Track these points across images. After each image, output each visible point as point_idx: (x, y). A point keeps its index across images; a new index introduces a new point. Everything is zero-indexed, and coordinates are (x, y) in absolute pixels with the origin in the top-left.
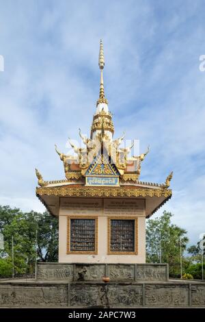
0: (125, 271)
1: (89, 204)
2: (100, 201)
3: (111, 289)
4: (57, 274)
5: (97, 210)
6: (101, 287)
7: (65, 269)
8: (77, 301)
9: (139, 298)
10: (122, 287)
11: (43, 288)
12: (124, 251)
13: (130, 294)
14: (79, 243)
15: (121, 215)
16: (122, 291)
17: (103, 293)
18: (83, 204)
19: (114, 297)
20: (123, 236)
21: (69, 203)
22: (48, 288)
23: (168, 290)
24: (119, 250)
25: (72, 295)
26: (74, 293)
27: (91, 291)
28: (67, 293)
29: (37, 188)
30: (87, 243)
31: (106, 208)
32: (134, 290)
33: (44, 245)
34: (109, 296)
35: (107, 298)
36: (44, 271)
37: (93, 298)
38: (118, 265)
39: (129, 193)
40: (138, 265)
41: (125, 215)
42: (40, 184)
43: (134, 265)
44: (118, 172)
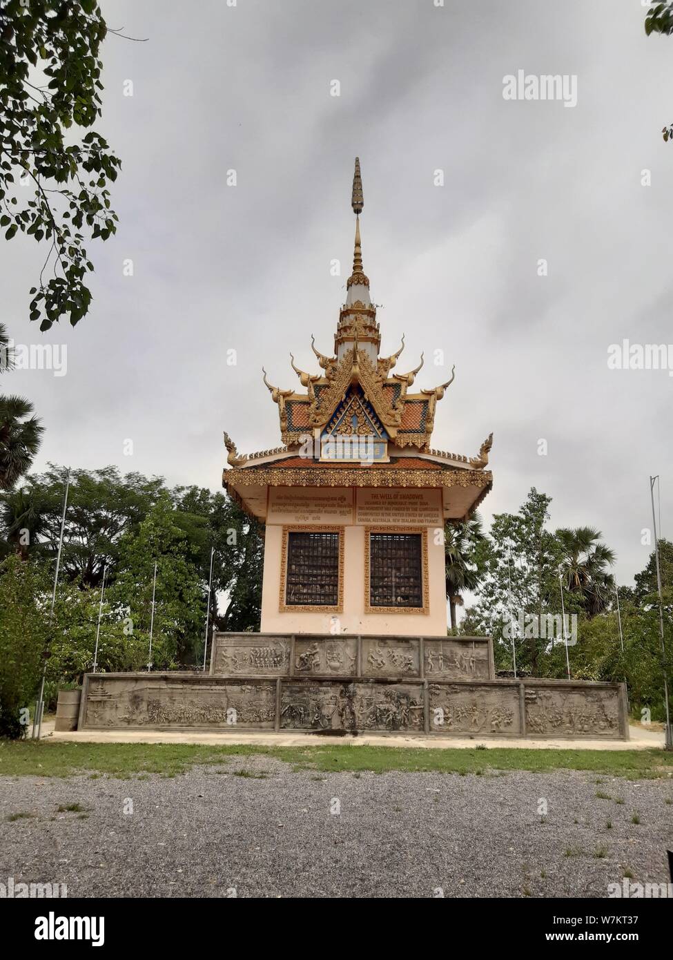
0: (399, 652)
1: (328, 499)
2: (348, 494)
3: (361, 691)
4: (256, 659)
5: (342, 513)
6: (341, 687)
7: (272, 647)
8: (293, 718)
9: (417, 713)
10: (382, 689)
11: (229, 688)
12: (399, 605)
13: (399, 705)
14: (304, 585)
15: (392, 524)
16: (382, 698)
17: (345, 700)
18: (314, 499)
19: (367, 711)
20: (398, 569)
21: (287, 498)
22: (236, 688)
23: (476, 696)
24: (390, 604)
25: (283, 704)
26: (287, 700)
27: (321, 696)
28: (275, 701)
29: (225, 470)
30: (322, 586)
31: (361, 508)
32: (406, 696)
33: (223, 585)
34: (356, 707)
35: (353, 713)
36: (230, 652)
37: (325, 712)
38: (383, 640)
39: (405, 478)
40: (427, 640)
41: (400, 524)
42: (230, 462)
43: (417, 639)
44: (384, 431)
